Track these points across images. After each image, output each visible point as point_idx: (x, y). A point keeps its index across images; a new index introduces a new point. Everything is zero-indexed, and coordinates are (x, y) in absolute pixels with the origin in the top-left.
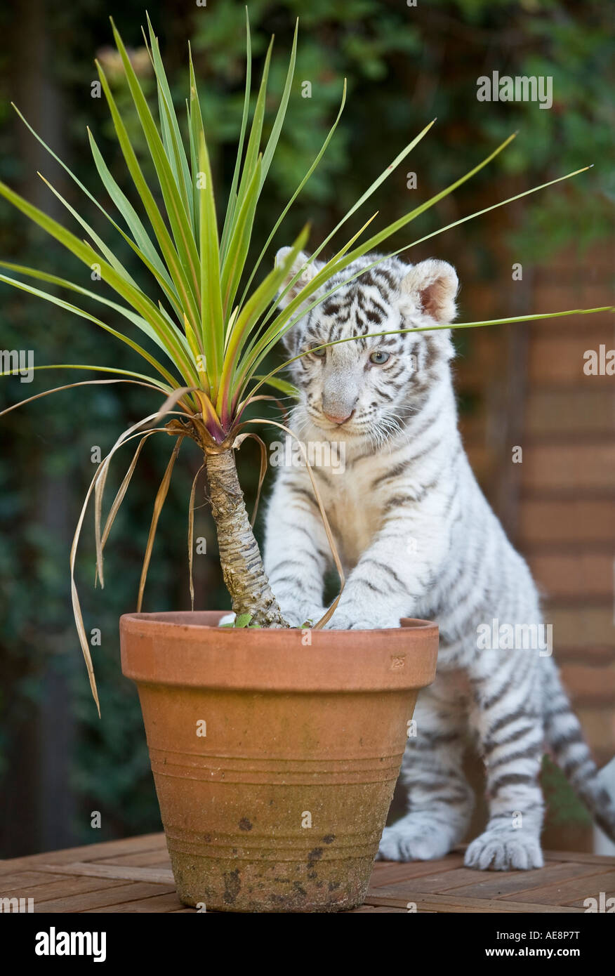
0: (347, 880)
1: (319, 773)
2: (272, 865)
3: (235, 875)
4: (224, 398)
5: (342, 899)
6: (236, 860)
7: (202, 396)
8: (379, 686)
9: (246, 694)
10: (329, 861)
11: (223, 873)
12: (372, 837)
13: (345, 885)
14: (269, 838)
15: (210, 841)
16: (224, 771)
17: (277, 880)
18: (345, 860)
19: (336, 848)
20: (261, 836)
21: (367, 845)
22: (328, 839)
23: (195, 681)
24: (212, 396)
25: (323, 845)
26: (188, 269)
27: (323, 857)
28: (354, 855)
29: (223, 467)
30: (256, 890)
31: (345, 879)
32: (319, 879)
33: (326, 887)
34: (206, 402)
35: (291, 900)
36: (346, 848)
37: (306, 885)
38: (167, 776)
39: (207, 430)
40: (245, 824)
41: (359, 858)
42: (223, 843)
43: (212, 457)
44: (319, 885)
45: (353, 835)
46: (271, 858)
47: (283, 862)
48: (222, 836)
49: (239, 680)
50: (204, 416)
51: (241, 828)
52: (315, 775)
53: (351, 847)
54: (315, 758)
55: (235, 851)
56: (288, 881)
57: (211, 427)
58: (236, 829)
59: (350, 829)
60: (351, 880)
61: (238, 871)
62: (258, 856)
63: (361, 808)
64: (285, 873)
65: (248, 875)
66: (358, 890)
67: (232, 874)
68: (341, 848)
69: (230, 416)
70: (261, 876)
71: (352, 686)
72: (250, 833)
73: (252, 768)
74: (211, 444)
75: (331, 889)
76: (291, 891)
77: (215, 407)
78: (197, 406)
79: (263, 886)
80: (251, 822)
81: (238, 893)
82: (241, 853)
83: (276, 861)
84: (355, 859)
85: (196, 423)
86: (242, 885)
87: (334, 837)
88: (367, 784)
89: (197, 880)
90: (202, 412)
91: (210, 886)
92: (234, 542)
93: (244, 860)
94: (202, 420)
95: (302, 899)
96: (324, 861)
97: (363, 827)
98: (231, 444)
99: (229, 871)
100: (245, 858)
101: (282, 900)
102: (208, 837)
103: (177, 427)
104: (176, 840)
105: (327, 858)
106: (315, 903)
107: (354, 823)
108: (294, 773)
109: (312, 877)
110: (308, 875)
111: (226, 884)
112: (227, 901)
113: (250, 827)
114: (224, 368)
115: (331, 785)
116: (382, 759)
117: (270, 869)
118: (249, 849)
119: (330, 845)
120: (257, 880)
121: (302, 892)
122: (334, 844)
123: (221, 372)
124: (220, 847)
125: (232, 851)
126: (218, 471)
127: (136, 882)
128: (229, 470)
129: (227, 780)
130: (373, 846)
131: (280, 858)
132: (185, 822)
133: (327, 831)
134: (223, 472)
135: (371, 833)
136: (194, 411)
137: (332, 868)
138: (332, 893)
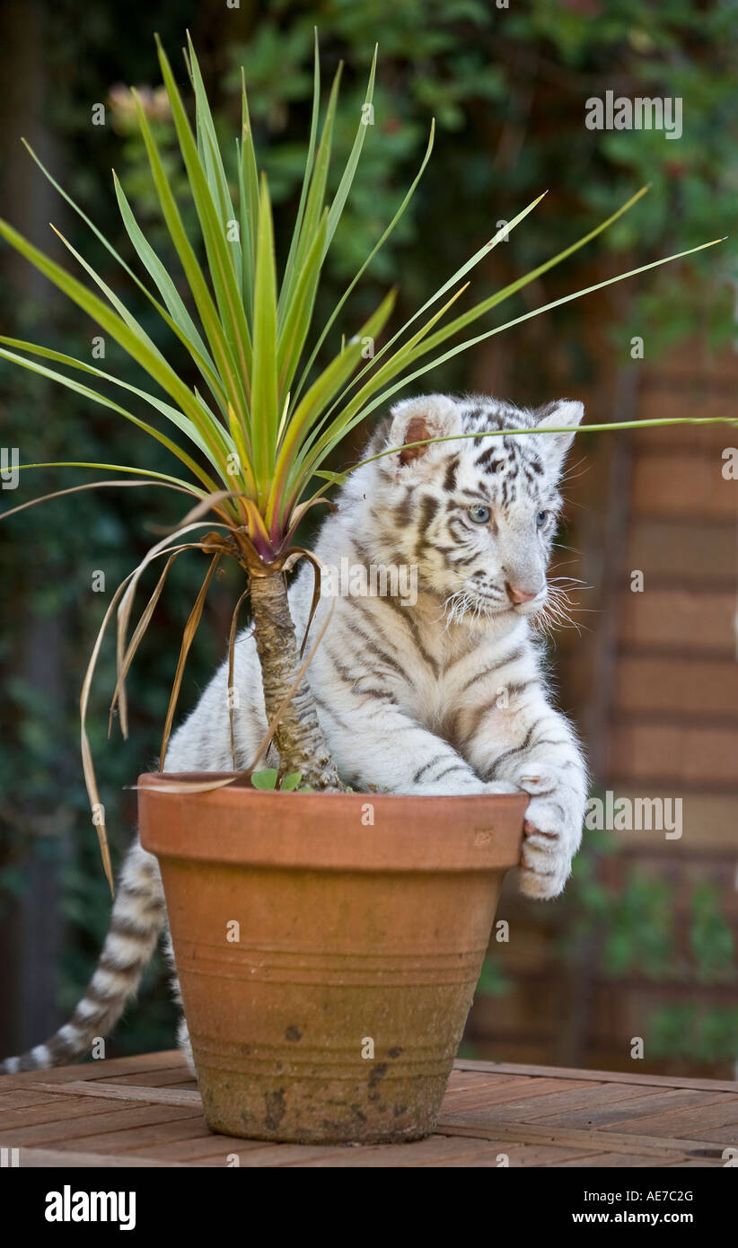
0: (416, 1104)
1: (385, 971)
2: (326, 1083)
3: (279, 1095)
4: (275, 509)
5: (409, 1126)
6: (281, 1077)
7: (249, 504)
8: (460, 864)
9: (297, 873)
10: (395, 1080)
11: (264, 1093)
12: (447, 1051)
13: (414, 1109)
14: (322, 1050)
15: (248, 1053)
16: (267, 968)
17: (330, 1102)
18: (414, 1078)
19: (403, 1064)
20: (312, 1049)
21: (440, 1061)
22: (394, 1052)
23: (234, 856)
24: (260, 504)
25: (387, 1059)
26: (235, 348)
27: (388, 1074)
28: (425, 1073)
29: (272, 593)
30: (305, 1114)
31: (413, 1102)
32: (381, 1102)
33: (390, 1111)
34: (252, 511)
35: (347, 1126)
36: (416, 1063)
37: (367, 1109)
38: (196, 974)
39: (252, 547)
40: (293, 1033)
41: (431, 1076)
42: (265, 1055)
43: (258, 581)
44: (382, 1109)
45: (425, 1049)
46: (324, 1075)
47: (339, 1080)
48: (262, 1047)
49: (289, 855)
50: (250, 529)
51: (288, 1038)
52: (380, 974)
53: (421, 1063)
54: (380, 953)
55: (280, 1066)
56: (344, 1103)
57: (258, 544)
58: (281, 1040)
59: (421, 1041)
60: (420, 1103)
61: (282, 1091)
62: (308, 1072)
63: (435, 1015)
64: (341, 1094)
65: (295, 1096)
66: (429, 1116)
67: (275, 1094)
68: (409, 1064)
69: (282, 530)
70: (311, 1097)
71: (428, 864)
72: (298, 1044)
73: (302, 964)
74: (258, 565)
75: (397, 1113)
76: (347, 1117)
77: (263, 516)
78: (241, 516)
79: (313, 1109)
80: (300, 1030)
81: (282, 1117)
82: (287, 1069)
83: (330, 1079)
84: (426, 1077)
85: (239, 538)
86: (288, 1108)
87: (401, 1049)
88: (442, 985)
89: (232, 1101)
90: (246, 524)
91: (248, 1109)
92: (282, 685)
93: (291, 1078)
94: (247, 535)
95: (361, 1126)
96: (388, 1079)
97: (437, 1038)
98: (282, 565)
99: (272, 1090)
100: (292, 1074)
101: (336, 1127)
102: (246, 1048)
103: (214, 542)
104: (205, 1052)
105: (392, 1076)
106: (376, 1131)
107: (426, 1034)
108: (354, 971)
109: (374, 1098)
110: (369, 1097)
111: (268, 1107)
112: (269, 1127)
113: (298, 1037)
114: (277, 471)
115: (398, 986)
116: (460, 955)
117: (322, 1089)
118: (297, 1064)
119: (396, 1060)
120: (306, 1102)
121: (362, 1117)
122: (403, 1058)
123: (272, 475)
124: (259, 1062)
125: (275, 1066)
126: (265, 598)
127: (152, 1104)
128: (279, 597)
129: (270, 979)
130: (447, 1063)
131: (335, 1076)
132: (218, 1029)
133: (393, 1042)
134: (271, 599)
135: (445, 1046)
136: (238, 524)
137: (398, 1089)
138: (396, 1119)
